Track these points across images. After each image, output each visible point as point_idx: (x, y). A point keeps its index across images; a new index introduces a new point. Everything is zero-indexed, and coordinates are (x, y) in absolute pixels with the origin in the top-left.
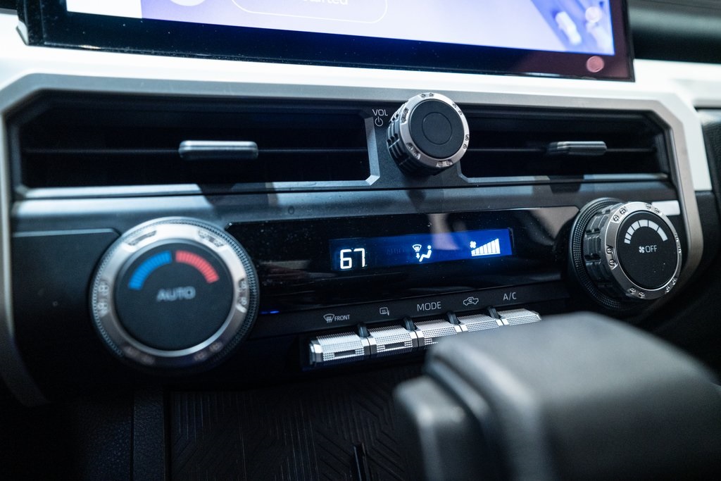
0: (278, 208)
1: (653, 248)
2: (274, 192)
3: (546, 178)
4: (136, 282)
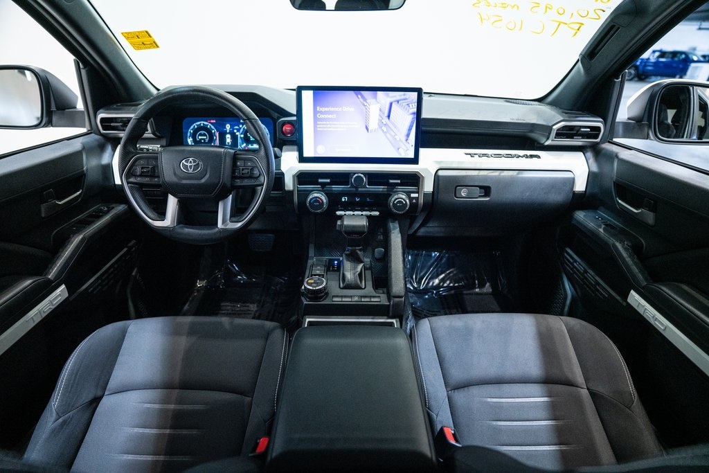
2: (332, 187)
3: (387, 187)
4: (312, 202)
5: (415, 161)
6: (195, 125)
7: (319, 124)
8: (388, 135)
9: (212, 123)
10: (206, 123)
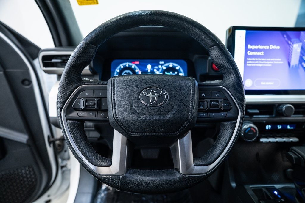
4: (247, 131)
6: (122, 66)
7: (249, 61)
9: (136, 65)
10: (131, 64)
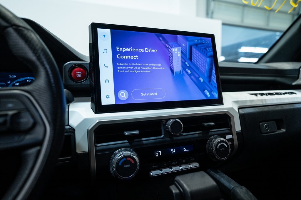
0: (143, 144)
1: (224, 149)
2: (143, 141)
3: (201, 132)
4: (120, 164)
5: (220, 101)
7: (120, 66)
8: (192, 77)
